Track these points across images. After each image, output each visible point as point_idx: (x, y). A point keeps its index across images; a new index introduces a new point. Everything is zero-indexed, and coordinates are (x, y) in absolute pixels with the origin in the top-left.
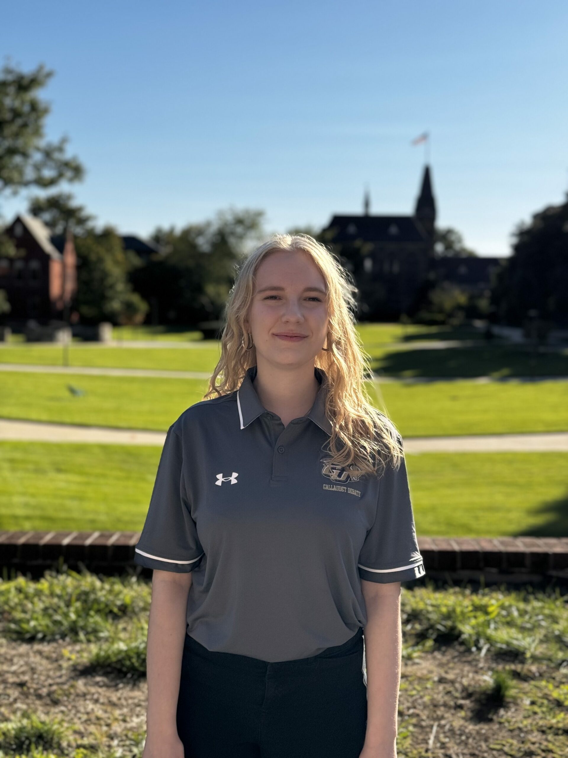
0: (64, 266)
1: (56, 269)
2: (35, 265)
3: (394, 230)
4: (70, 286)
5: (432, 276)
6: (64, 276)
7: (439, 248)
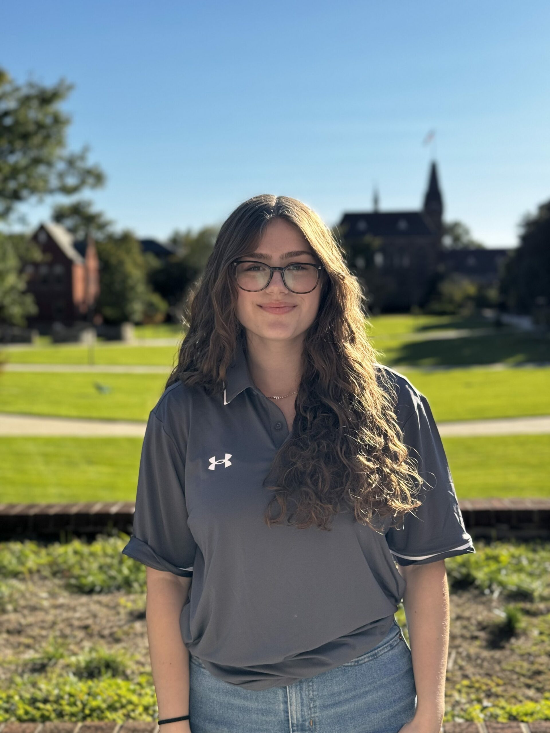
0: (86, 270)
1: (78, 273)
2: (59, 269)
3: (403, 225)
4: (93, 289)
5: (441, 268)
6: (86, 280)
7: (447, 241)
